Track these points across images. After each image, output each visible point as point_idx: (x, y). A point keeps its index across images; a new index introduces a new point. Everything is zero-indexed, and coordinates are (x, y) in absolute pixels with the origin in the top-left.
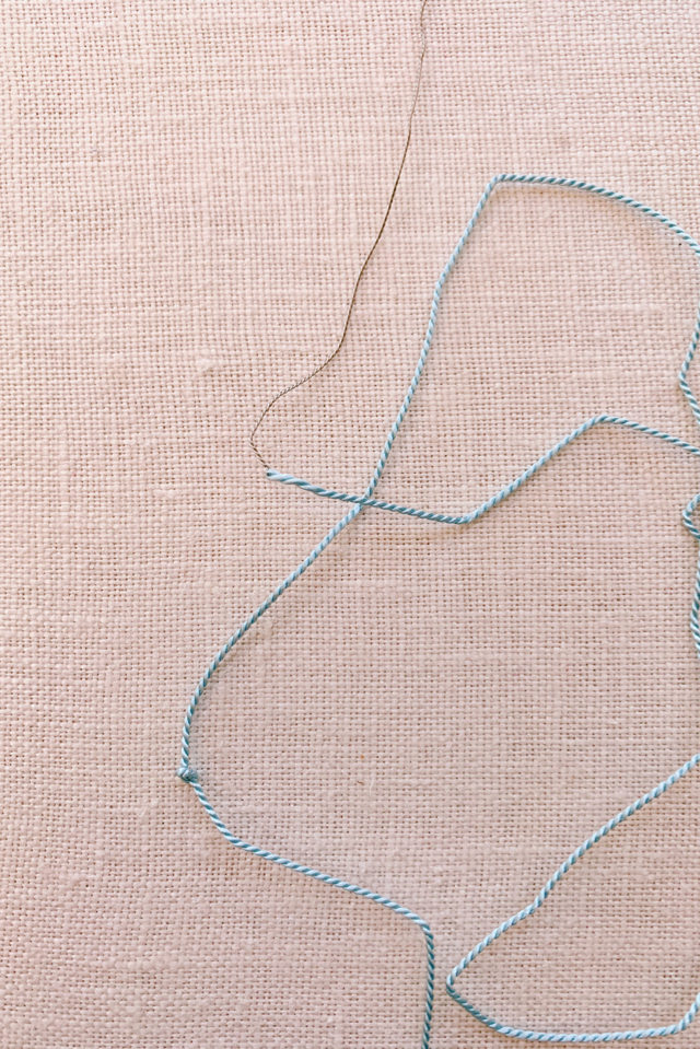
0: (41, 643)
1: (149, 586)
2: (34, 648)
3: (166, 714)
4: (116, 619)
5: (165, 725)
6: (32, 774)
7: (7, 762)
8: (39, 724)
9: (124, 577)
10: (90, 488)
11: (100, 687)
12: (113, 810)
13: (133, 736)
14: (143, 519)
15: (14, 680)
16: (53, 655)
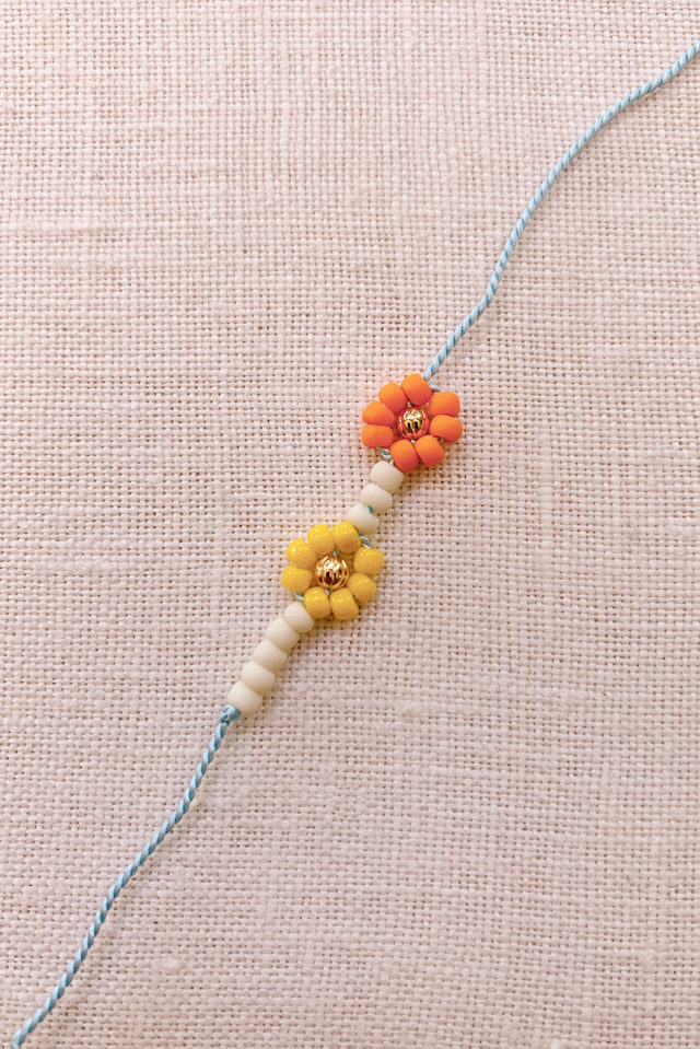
0: (514, 724)
1: (660, 653)
2: (504, 730)
3: (683, 825)
4: (618, 695)
5: (681, 838)
6: (498, 900)
7: (464, 884)
8: (511, 833)
9: (626, 639)
10: (583, 519)
11: (594, 787)
12: (608, 952)
13: (637, 852)
14: (653, 563)
15: (476, 773)
16: (531, 741)
